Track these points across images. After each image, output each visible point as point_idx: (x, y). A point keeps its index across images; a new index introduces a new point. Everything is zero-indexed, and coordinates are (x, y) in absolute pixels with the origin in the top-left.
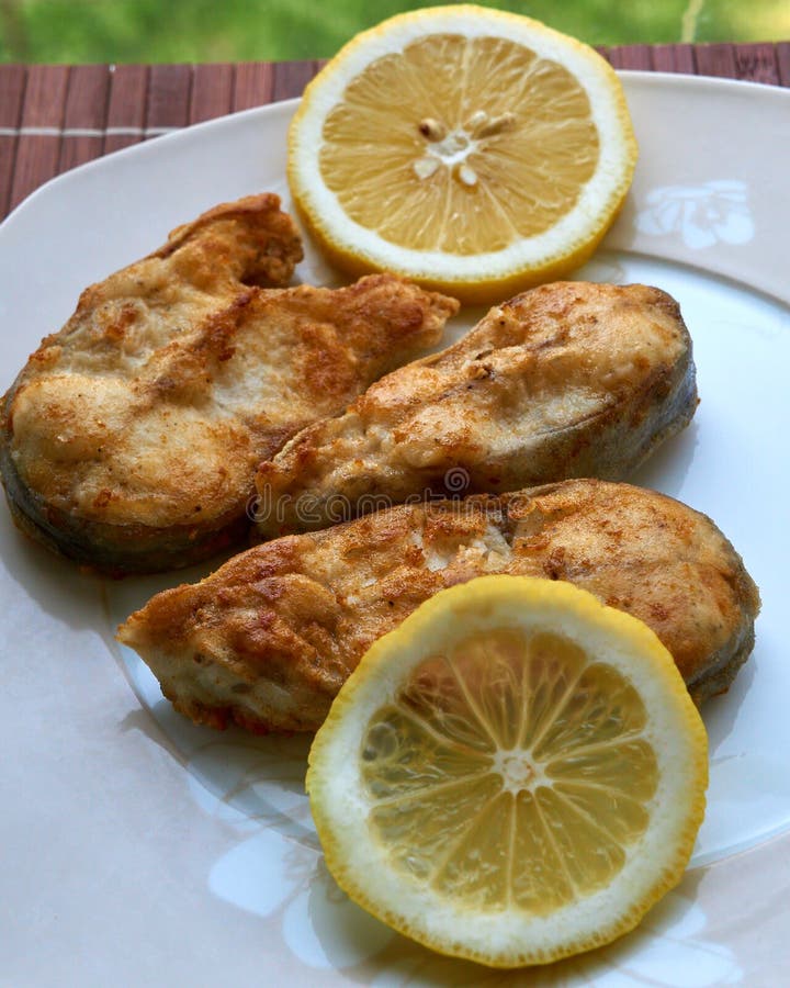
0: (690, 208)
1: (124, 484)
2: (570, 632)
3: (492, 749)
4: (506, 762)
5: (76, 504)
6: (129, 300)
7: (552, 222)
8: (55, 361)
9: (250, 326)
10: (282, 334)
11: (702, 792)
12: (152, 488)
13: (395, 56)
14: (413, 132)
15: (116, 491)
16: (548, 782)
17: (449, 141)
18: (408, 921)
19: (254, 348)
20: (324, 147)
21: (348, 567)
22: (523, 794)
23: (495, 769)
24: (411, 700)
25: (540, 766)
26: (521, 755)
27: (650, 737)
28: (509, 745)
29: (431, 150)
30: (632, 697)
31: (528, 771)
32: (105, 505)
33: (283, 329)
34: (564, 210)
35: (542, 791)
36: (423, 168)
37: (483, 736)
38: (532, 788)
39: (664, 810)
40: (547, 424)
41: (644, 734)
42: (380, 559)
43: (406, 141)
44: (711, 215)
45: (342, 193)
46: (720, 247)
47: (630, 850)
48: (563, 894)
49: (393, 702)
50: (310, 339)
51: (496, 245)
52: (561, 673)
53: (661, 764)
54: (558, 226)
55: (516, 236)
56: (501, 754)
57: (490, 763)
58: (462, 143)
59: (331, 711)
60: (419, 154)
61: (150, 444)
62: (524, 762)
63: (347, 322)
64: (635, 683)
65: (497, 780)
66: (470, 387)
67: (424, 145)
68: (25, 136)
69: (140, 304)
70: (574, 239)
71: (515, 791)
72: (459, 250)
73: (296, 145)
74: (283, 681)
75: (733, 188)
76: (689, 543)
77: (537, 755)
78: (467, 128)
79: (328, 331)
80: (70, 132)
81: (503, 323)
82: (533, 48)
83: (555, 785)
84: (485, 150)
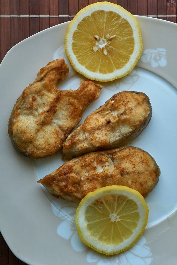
0: (153, 55)
1: (36, 148)
2: (125, 194)
3: (109, 214)
4: (112, 216)
5: (27, 152)
6: (34, 95)
7: (124, 66)
8: (20, 114)
9: (59, 103)
10: (66, 103)
11: (147, 220)
12: (42, 149)
13: (89, 16)
14: (93, 39)
15: (35, 150)
16: (119, 220)
17: (101, 41)
18: (94, 246)
19: (60, 108)
20: (73, 42)
21: (82, 170)
22: (115, 222)
23: (110, 217)
24: (95, 204)
25: (118, 217)
26: (115, 215)
27: (138, 211)
28: (113, 213)
29: (97, 44)
30: (135, 204)
31: (116, 218)
32: (33, 154)
33: (66, 102)
34: (126, 62)
35: (118, 221)
36: (95, 49)
37: (108, 211)
38: (116, 221)
39: (140, 224)
40: (121, 134)
41: (137, 211)
42: (88, 168)
43: (92, 42)
44: (158, 58)
45: (77, 55)
46: (159, 67)
47: (133, 231)
48: (121, 240)
49: (91, 205)
50: (72, 104)
51: (111, 71)
52: (123, 201)
53: (140, 215)
54: (125, 66)
55: (115, 69)
56: (111, 215)
57: (109, 216)
58: (104, 42)
59: (80, 204)
60: (94, 45)
61: (41, 138)
62: (115, 216)
63: (80, 99)
64: (136, 202)
65: (110, 219)
66: (106, 126)
67: (96, 42)
68: (1, 17)
69: (36, 96)
70: (128, 71)
71: (113, 221)
72: (103, 73)
73: (67, 42)
74: (70, 196)
75: (163, 51)
76: (148, 166)
77: (117, 215)
78: (105, 38)
79: (76, 102)
80: (12, 16)
81: (113, 105)
82: (121, 15)
83: (121, 220)
84: (109, 45)
